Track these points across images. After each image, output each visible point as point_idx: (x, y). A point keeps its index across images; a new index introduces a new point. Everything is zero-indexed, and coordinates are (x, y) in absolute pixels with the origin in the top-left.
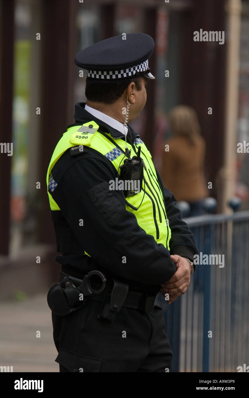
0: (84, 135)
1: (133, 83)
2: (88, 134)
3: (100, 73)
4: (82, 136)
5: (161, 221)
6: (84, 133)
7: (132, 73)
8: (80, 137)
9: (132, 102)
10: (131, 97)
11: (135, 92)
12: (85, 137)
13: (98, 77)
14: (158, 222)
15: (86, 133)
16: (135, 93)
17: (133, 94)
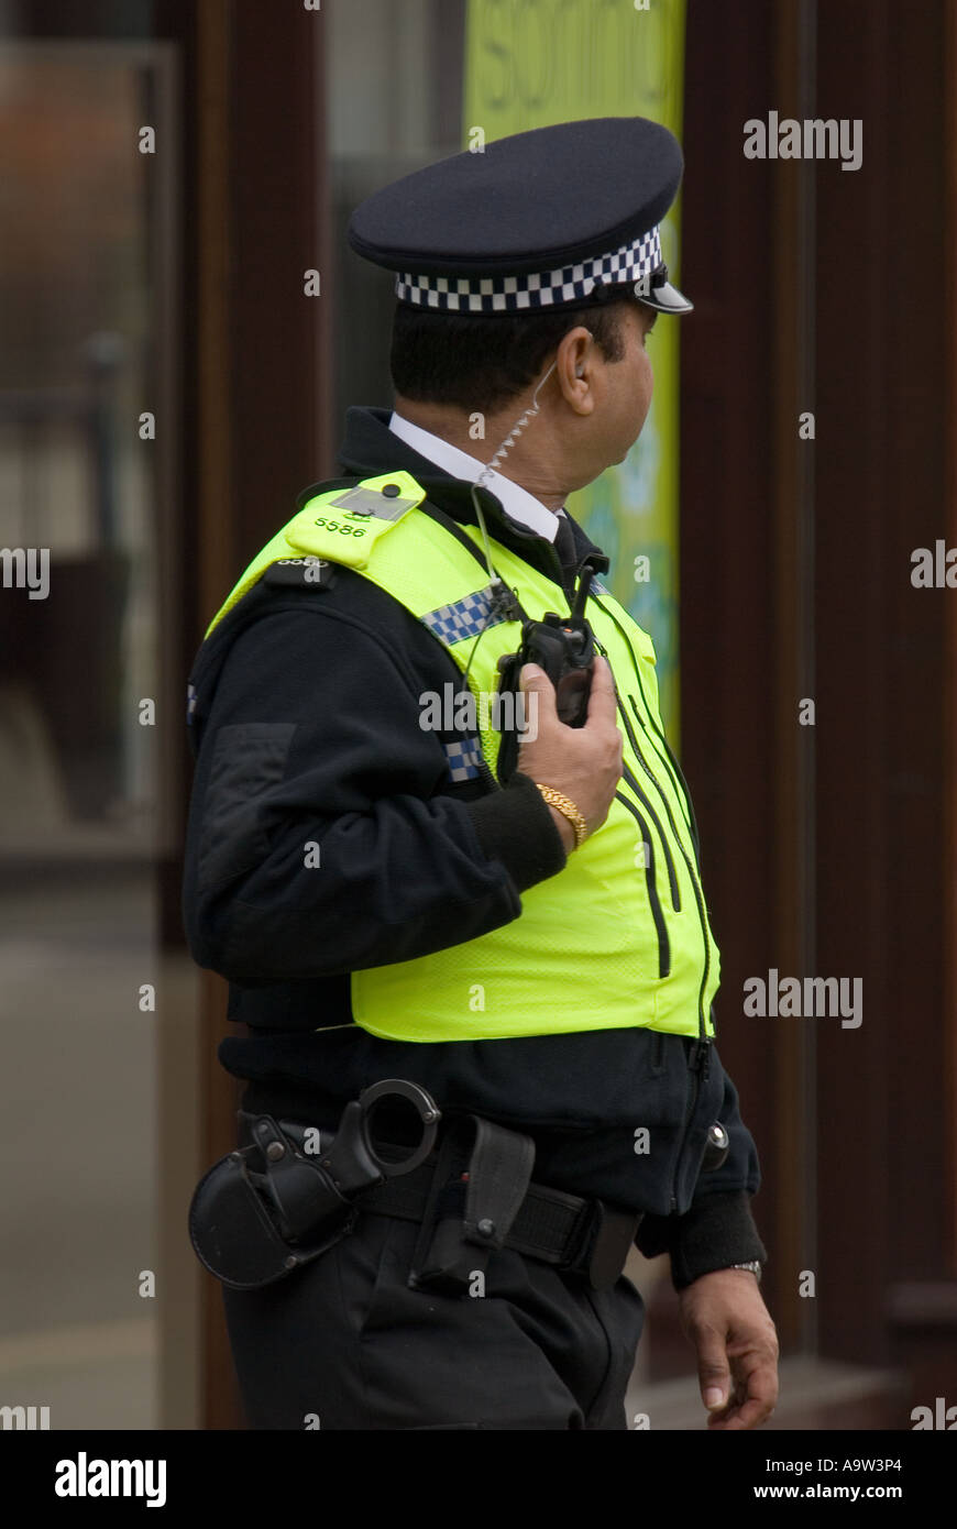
0: (350, 523)
1: (580, 332)
2: (372, 518)
3: (442, 285)
4: (343, 523)
5: (677, 907)
6: (355, 513)
7: (579, 287)
8: (333, 527)
9: (578, 411)
10: (573, 387)
11: (592, 364)
12: (353, 531)
13: (433, 302)
14: (667, 908)
15: (364, 516)
16: (592, 371)
17: (584, 378)
